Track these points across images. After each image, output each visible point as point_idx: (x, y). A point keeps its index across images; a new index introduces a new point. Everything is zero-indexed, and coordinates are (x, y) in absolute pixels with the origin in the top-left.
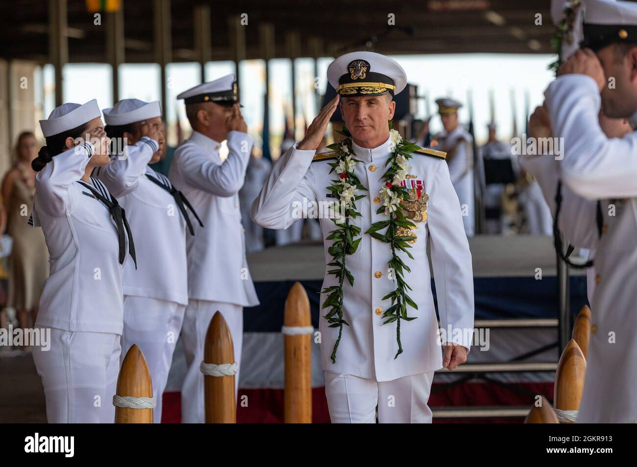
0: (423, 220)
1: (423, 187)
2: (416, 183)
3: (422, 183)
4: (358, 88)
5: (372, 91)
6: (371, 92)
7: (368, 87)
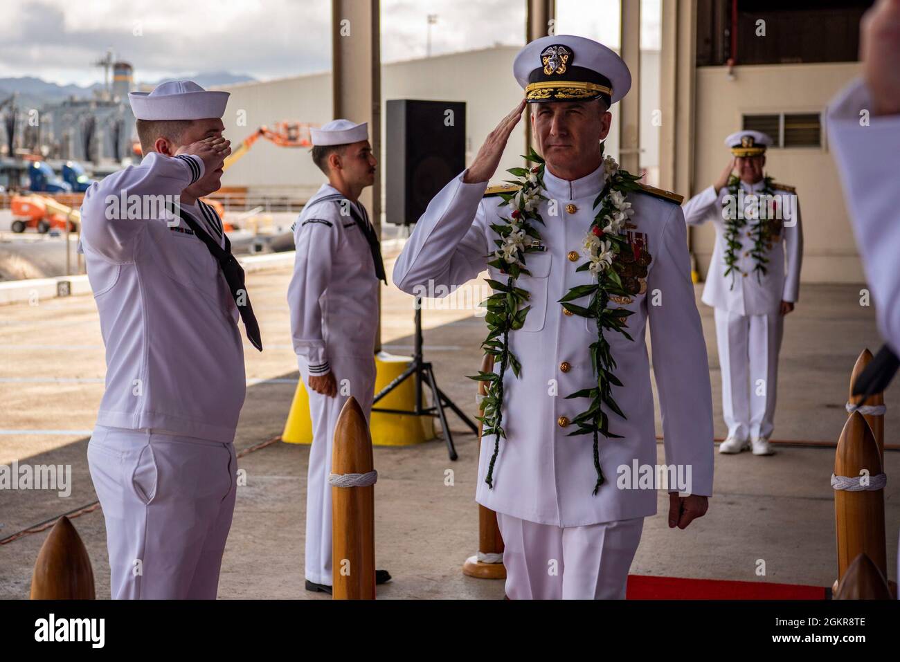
0: (641, 292)
1: (645, 243)
2: (634, 235)
3: (644, 237)
4: (552, 90)
5: (574, 94)
6: (573, 96)
7: (568, 88)
